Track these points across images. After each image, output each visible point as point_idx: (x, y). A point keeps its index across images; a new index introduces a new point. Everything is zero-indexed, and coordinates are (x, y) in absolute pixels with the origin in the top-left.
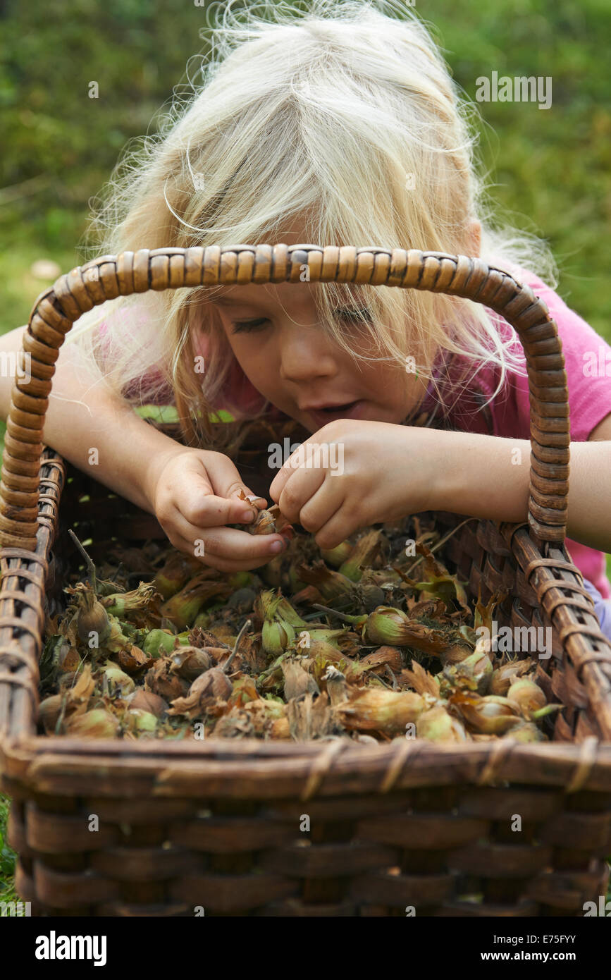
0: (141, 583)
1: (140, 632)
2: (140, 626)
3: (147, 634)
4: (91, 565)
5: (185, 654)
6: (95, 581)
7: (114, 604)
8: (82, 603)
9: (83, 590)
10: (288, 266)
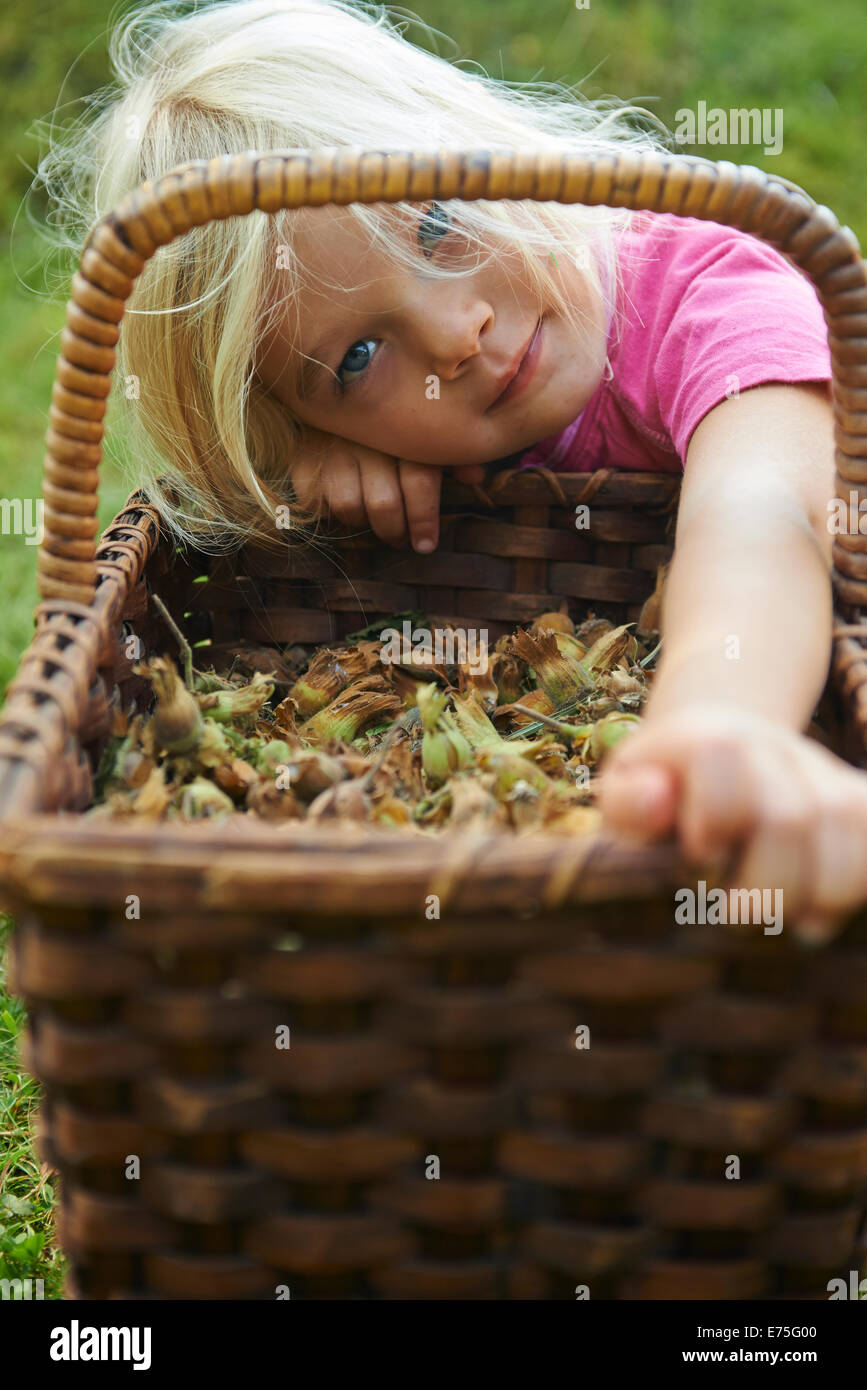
0: (258, 675)
1: (252, 742)
2: (250, 734)
3: (261, 747)
4: (184, 647)
5: (303, 762)
6: (191, 673)
7: (216, 705)
8: (159, 689)
9: (160, 671)
10: (462, 175)
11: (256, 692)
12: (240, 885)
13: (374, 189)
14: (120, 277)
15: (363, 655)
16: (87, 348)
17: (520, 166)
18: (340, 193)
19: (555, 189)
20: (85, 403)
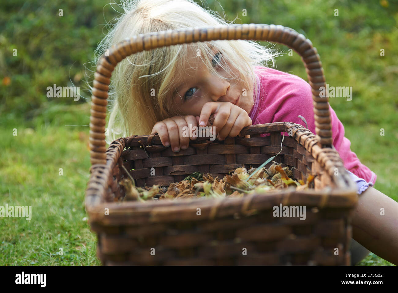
0: (154, 185)
7: (143, 195)
8: (127, 187)
9: (127, 183)
10: (200, 35)
11: (154, 190)
12: (160, 215)
13: (176, 41)
14: (108, 71)
15: (184, 184)
16: (100, 92)
17: (216, 31)
18: (167, 43)
19: (226, 36)
20: (100, 107)
